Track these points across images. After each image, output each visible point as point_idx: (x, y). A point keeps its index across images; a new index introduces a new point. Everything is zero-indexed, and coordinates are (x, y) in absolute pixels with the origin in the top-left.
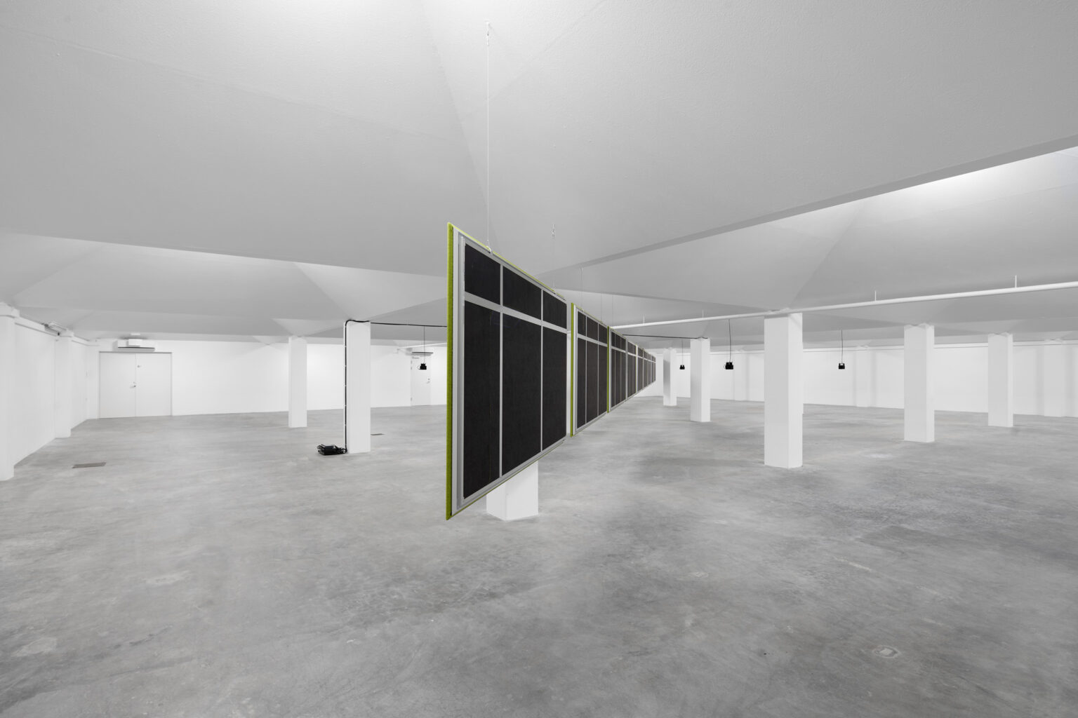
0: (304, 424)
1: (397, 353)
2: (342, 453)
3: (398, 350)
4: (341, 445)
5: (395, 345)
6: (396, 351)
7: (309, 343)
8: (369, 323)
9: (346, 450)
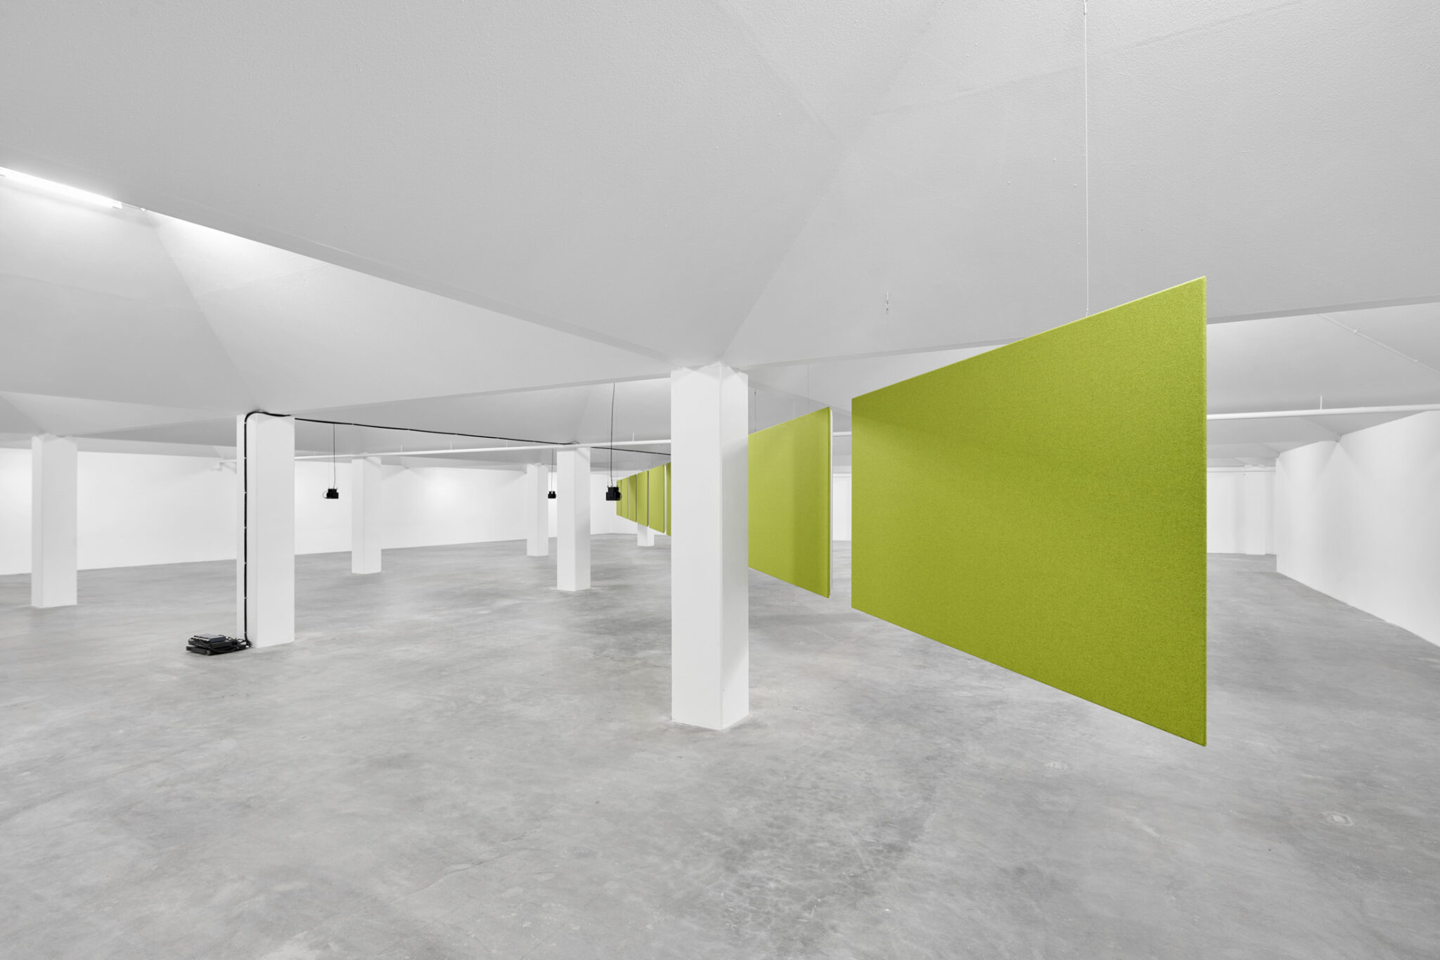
0: (72, 600)
1: (220, 470)
2: (243, 648)
3: (221, 464)
4: (239, 636)
5: (216, 455)
6: (218, 466)
7: (80, 449)
8: (292, 419)
9: (249, 643)
